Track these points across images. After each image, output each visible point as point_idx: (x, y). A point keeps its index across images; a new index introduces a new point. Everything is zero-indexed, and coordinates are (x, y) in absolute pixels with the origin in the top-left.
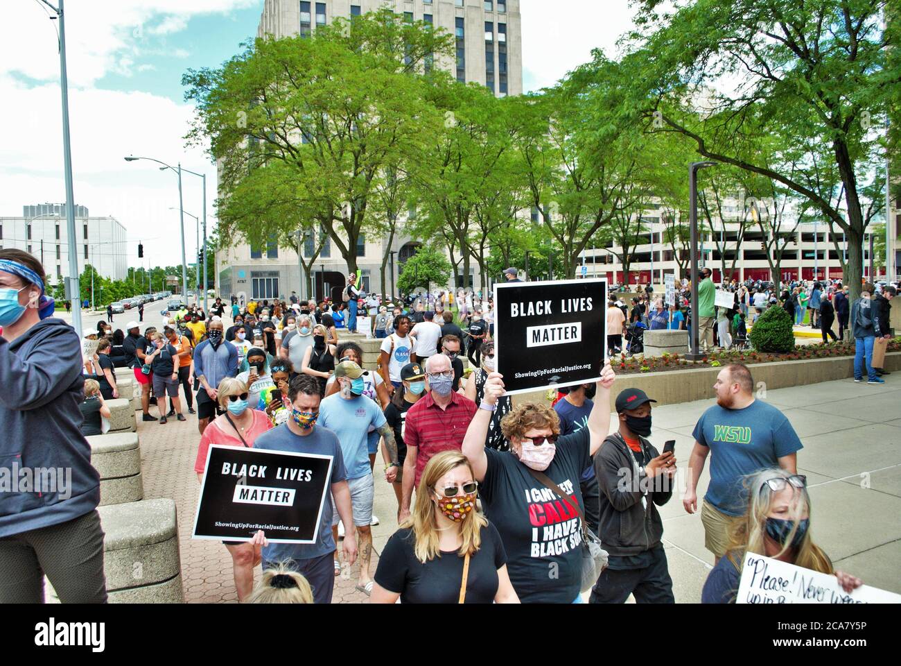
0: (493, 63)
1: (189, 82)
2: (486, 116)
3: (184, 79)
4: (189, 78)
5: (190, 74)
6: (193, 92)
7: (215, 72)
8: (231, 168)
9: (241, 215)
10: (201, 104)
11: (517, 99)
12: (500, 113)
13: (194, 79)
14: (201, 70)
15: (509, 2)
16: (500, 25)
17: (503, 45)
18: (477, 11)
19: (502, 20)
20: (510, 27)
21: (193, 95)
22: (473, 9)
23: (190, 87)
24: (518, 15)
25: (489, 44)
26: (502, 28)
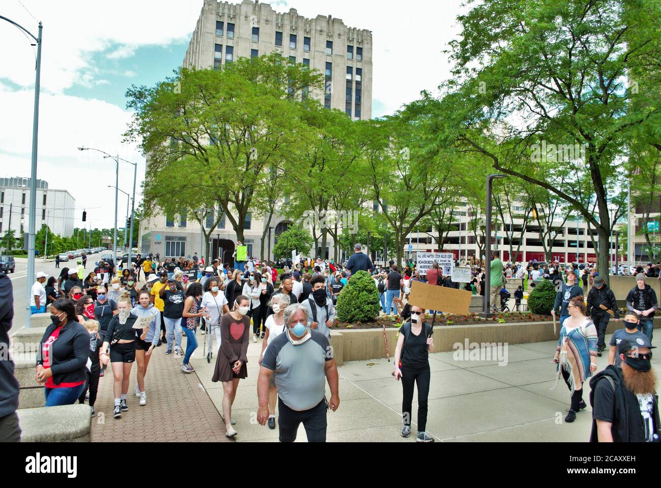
0: (351, 95)
1: (131, 95)
2: (344, 133)
3: (128, 92)
4: (131, 92)
5: (132, 89)
6: (133, 102)
7: (150, 90)
8: (156, 160)
9: (160, 194)
10: (138, 112)
11: (367, 122)
12: (354, 132)
13: (135, 94)
14: (141, 87)
15: (364, 53)
16: (357, 69)
17: (359, 83)
18: (341, 59)
19: (359, 66)
20: (365, 71)
21: (132, 105)
22: (339, 57)
23: (131, 99)
24: (370, 63)
25: (349, 82)
26: (359, 71)
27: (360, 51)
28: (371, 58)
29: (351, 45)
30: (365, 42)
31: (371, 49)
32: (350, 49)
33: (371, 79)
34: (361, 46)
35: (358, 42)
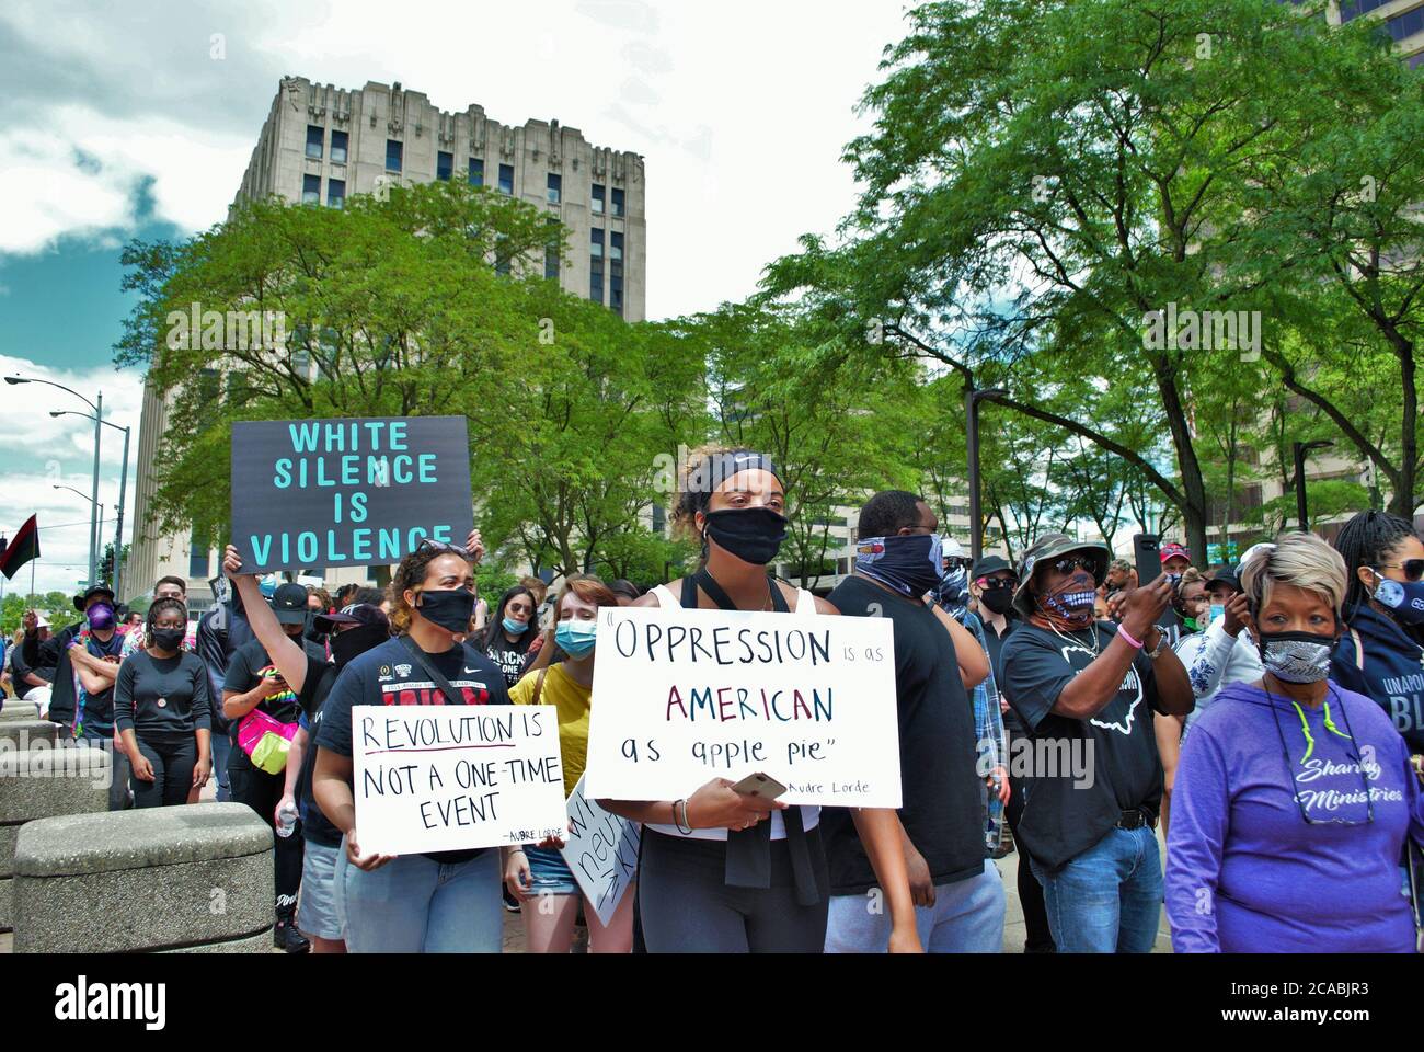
0: (602, 289)
1: (133, 261)
2: (613, 346)
3: (125, 255)
4: (134, 255)
5: (136, 247)
6: (138, 277)
7: (177, 249)
8: (188, 406)
9: (203, 480)
10: (149, 298)
11: (660, 326)
12: (634, 344)
13: (144, 257)
14: (156, 244)
15: (629, 203)
16: (614, 234)
17: (617, 264)
18: (580, 211)
19: (618, 227)
20: (631, 238)
21: (137, 283)
22: (575, 208)
23: (135, 269)
24: (642, 222)
25: (597, 261)
26: (618, 239)
27: (619, 196)
28: (642, 212)
29: (601, 183)
30: (630, 178)
31: (642, 192)
32: (598, 192)
33: (643, 256)
34: (621, 187)
35: (614, 177)
